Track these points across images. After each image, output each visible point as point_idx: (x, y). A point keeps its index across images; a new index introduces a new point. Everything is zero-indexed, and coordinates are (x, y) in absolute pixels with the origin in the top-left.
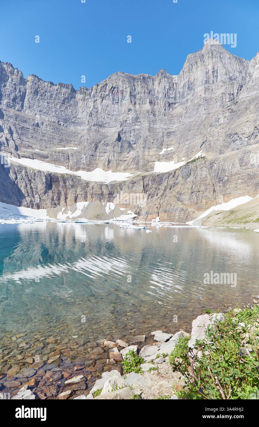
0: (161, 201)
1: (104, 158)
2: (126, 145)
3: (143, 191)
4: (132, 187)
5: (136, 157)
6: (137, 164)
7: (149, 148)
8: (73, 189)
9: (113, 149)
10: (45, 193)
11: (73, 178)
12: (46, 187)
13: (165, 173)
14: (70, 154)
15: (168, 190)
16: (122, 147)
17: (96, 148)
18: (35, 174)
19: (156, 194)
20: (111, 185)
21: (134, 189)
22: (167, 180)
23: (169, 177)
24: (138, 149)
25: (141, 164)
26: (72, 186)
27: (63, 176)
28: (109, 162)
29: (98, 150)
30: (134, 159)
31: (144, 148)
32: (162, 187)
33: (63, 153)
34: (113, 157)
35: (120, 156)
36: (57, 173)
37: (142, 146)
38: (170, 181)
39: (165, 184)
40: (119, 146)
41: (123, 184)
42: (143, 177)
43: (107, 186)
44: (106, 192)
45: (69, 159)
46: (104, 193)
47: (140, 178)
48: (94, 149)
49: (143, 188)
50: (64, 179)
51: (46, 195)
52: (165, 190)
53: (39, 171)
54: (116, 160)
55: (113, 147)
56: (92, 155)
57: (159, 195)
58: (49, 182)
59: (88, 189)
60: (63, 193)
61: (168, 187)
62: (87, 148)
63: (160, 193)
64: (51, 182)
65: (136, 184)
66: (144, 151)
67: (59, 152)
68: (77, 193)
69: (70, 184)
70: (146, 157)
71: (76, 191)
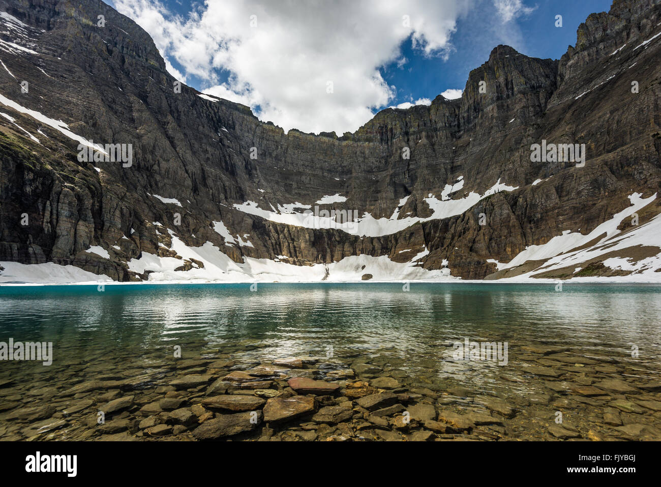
0: (449, 253)
3: (424, 242)
4: (410, 238)
5: (412, 201)
6: (415, 209)
8: (341, 246)
11: (340, 232)
12: (309, 245)
13: (451, 218)
15: (456, 238)
18: (298, 231)
19: (440, 244)
20: (384, 237)
21: (412, 240)
22: (454, 225)
23: (456, 221)
24: (414, 193)
25: (419, 209)
26: (339, 242)
27: (328, 231)
30: (410, 205)
32: (449, 235)
36: (321, 229)
38: (458, 226)
39: (452, 230)
41: (398, 236)
42: (422, 224)
43: (378, 239)
44: (377, 245)
46: (376, 248)
47: (419, 226)
49: (423, 239)
50: (330, 235)
52: (453, 239)
53: (302, 229)
57: (445, 246)
58: (313, 240)
59: (356, 245)
60: (328, 250)
61: (457, 235)
63: (447, 242)
65: (414, 235)
68: (344, 250)
69: (336, 240)
71: (343, 248)
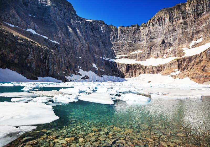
0: (190, 72)
1: (155, 54)
2: (167, 45)
3: (178, 68)
4: (171, 66)
5: (173, 50)
6: (175, 53)
7: (183, 43)
8: (139, 70)
9: (159, 48)
10: (126, 73)
11: (139, 65)
12: (126, 70)
13: (193, 56)
14: (137, 55)
15: (195, 65)
16: (165, 46)
17: (151, 50)
18: (122, 65)
19: (186, 68)
20: (158, 66)
21: (172, 67)
22: (195, 59)
23: (196, 58)
24: (175, 46)
25: (176, 53)
26: (138, 69)
27: (134, 65)
28: (158, 55)
29: (152, 50)
30: (172, 51)
31: (179, 44)
32: (191, 64)
33: (134, 55)
34: (160, 52)
35: (164, 51)
36: (131, 64)
37: (177, 43)
38: (197, 59)
39: (193, 62)
40: (163, 46)
41: (165, 65)
42: (177, 60)
43: (156, 67)
44: (155, 70)
45: (137, 57)
47: (175, 60)
48: (149, 50)
49: (177, 66)
50: (135, 66)
51: (127, 74)
52: (193, 66)
53: (123, 64)
54: (162, 54)
55: (160, 47)
56: (149, 53)
57: (189, 69)
58: (128, 68)
59: (146, 70)
60: (134, 72)
61: (195, 63)
62: (146, 51)
63: (190, 67)
64: (129, 68)
65: (173, 64)
66: (179, 46)
67: (132, 55)
68: (140, 72)
70: (180, 49)
71: (140, 71)
